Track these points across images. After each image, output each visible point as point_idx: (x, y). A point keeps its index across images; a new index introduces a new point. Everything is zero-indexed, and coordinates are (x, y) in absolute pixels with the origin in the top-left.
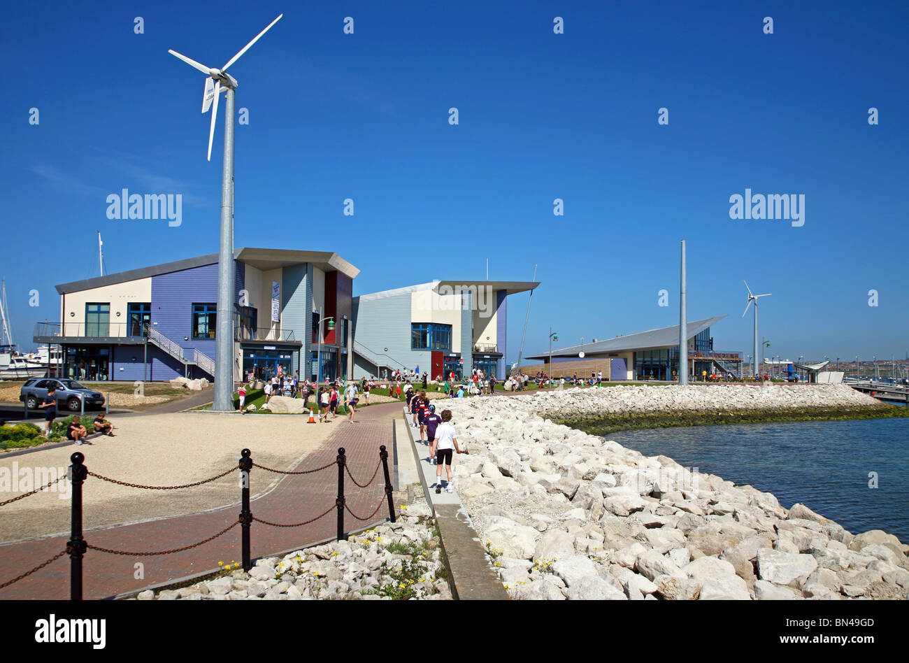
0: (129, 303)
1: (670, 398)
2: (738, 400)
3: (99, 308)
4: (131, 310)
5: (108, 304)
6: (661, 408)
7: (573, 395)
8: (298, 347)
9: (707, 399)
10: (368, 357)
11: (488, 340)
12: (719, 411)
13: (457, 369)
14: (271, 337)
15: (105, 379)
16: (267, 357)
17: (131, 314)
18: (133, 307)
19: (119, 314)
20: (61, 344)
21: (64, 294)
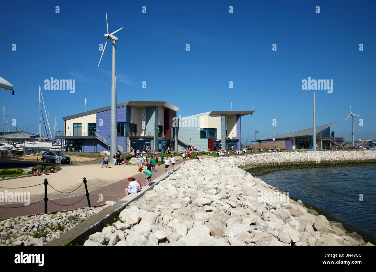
0: (88, 123)
1: (306, 156)
2: (337, 157)
3: (78, 126)
4: (89, 126)
5: (81, 124)
6: (302, 161)
7: (264, 156)
8: (152, 139)
9: (323, 157)
10: (183, 142)
11: (233, 134)
12: (328, 162)
13: (219, 146)
14: (142, 135)
15: (80, 152)
16: (140, 143)
17: (89, 127)
18: (90, 125)
19: (85, 128)
20: (65, 139)
21: (65, 121)
